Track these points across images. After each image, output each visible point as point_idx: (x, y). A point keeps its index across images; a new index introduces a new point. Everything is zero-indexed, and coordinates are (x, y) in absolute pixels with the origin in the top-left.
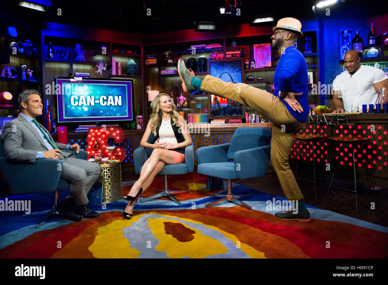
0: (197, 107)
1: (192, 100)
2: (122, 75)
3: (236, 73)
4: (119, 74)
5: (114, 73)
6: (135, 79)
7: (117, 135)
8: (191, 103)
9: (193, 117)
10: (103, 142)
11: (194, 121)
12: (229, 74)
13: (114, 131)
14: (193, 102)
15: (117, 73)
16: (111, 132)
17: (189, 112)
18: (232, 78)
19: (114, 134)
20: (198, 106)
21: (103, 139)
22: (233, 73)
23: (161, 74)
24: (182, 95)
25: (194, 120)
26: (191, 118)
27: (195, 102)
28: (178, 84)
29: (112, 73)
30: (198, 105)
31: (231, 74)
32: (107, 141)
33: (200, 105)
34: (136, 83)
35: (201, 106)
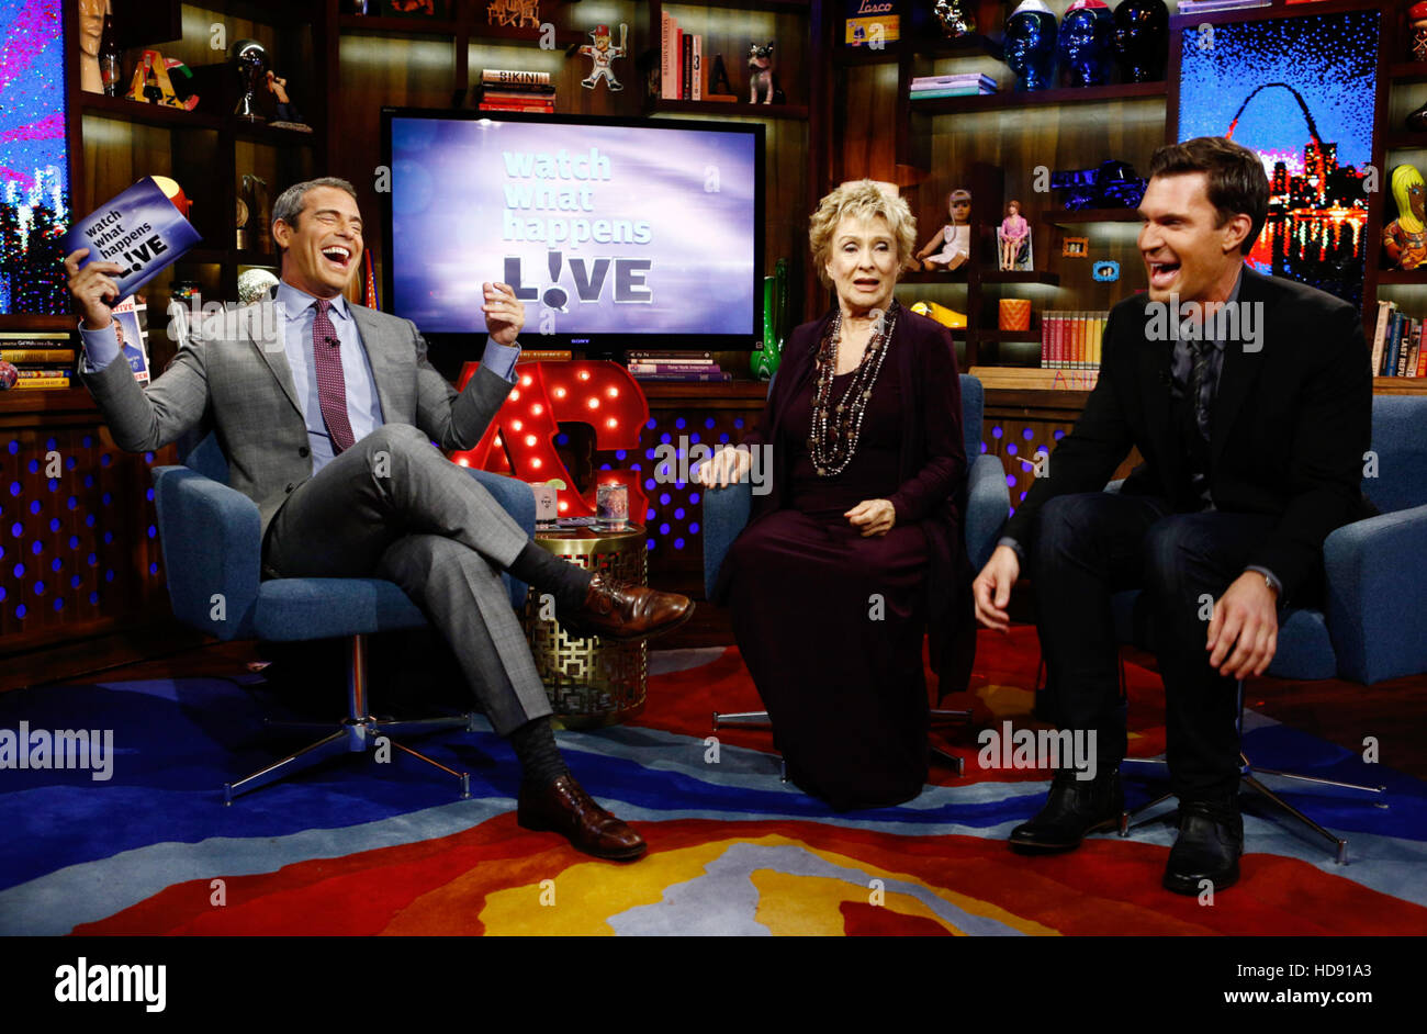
0: (1097, 276)
1: (1069, 237)
2: (713, 97)
3: (1337, 88)
4: (696, 97)
5: (670, 90)
6: (776, 127)
7: (608, 407)
8: (1065, 253)
9: (1067, 329)
10: (531, 441)
11: (1074, 355)
12: (1298, 97)
13: (595, 388)
14: (1074, 250)
15: (684, 92)
16: (579, 392)
17: (1050, 304)
18: (1309, 119)
19: (594, 403)
20: (1101, 271)
21: (532, 425)
22: (1321, 88)
23: (913, 96)
24: (1013, 209)
25: (1074, 348)
26: (1059, 334)
27: (1084, 254)
28: (998, 149)
29: (660, 88)
30: (1098, 265)
31: (1311, 89)
32: (552, 434)
33: (1115, 265)
34: (776, 145)
35: (1117, 271)
